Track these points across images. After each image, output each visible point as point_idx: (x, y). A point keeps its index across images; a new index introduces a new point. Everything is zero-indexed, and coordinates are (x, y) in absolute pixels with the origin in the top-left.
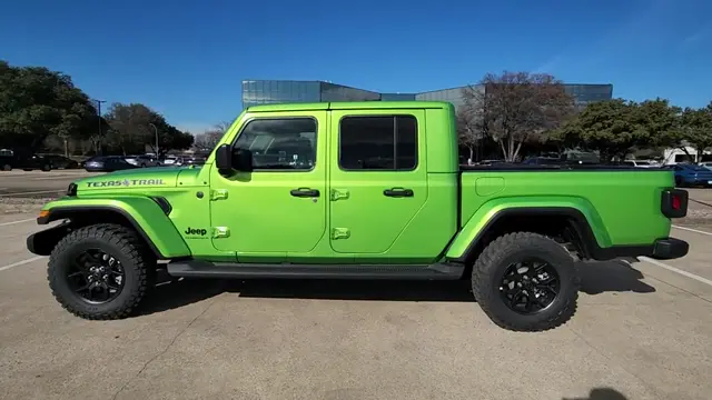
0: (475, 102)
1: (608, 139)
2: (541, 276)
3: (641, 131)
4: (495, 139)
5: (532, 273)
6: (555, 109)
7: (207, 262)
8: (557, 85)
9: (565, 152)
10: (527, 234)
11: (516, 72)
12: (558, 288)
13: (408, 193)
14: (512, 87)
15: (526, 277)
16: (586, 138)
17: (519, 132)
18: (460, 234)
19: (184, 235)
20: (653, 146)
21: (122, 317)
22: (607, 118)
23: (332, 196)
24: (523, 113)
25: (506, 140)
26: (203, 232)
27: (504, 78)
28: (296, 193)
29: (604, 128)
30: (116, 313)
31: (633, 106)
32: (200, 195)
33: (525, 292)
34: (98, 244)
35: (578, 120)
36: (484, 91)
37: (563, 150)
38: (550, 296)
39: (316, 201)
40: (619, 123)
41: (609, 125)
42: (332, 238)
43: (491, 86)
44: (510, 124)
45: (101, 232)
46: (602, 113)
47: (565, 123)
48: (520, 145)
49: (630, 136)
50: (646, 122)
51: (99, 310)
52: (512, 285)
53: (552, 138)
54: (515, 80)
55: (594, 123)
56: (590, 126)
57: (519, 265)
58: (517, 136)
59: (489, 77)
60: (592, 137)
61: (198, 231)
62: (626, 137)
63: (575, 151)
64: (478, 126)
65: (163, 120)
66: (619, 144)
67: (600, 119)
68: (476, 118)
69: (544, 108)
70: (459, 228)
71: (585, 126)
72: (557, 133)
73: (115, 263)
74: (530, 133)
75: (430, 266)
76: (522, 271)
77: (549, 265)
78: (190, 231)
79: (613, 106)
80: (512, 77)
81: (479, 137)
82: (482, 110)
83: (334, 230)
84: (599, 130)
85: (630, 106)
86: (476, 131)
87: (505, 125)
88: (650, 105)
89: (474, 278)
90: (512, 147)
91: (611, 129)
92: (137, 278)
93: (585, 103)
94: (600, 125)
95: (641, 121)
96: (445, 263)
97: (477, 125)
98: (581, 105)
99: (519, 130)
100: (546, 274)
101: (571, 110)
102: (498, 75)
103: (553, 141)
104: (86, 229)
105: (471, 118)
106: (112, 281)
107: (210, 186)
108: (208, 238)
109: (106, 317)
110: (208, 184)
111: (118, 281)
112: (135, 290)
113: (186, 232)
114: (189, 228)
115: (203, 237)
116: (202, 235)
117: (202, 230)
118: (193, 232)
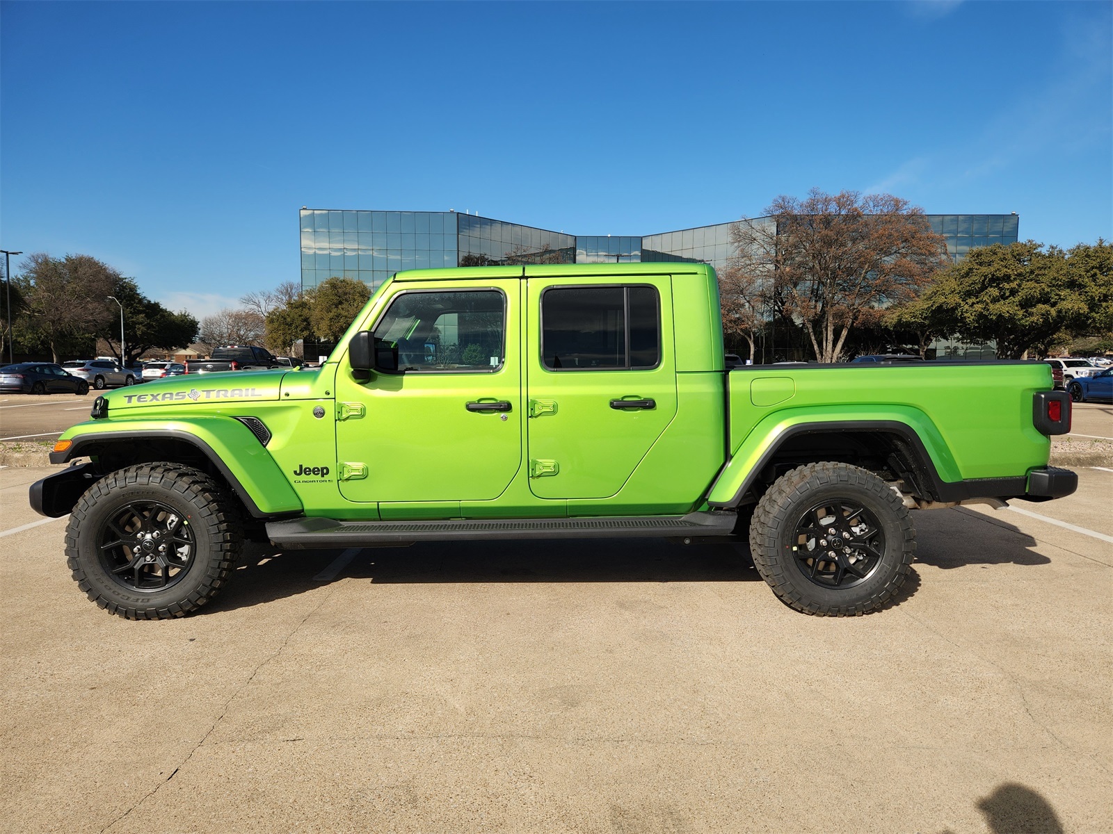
0: (757, 250)
1: (1012, 319)
2: (856, 530)
3: (1073, 303)
4: (798, 321)
5: (842, 524)
6: (909, 262)
7: (329, 519)
8: (914, 217)
9: (932, 346)
10: (830, 465)
11: (834, 193)
12: (881, 546)
13: (648, 404)
14: (827, 221)
15: (832, 531)
16: (970, 318)
17: (843, 307)
18: (730, 465)
19: (292, 478)
20: (1098, 330)
21: (188, 614)
22: (1007, 278)
23: (531, 410)
24: (850, 272)
25: (818, 323)
26: (324, 471)
27: (812, 205)
28: (475, 407)
29: (1004, 297)
30: (180, 606)
31: (1055, 256)
32: (320, 414)
33: (832, 554)
34: (153, 493)
35: (953, 284)
36: (774, 230)
37: (929, 340)
38: (872, 559)
39: (505, 419)
40: (1029, 288)
41: (1013, 292)
42: (532, 475)
43: (786, 220)
44: (825, 291)
45: (157, 475)
46: (997, 268)
47: (929, 290)
48: (844, 333)
49: (1053, 312)
50: (1081, 286)
51: (151, 602)
52: (811, 544)
53: (907, 318)
54: (833, 208)
55: (984, 288)
56: (976, 294)
57: (821, 512)
58: (839, 315)
59: (782, 204)
60: (981, 316)
61: (315, 471)
62: (1045, 315)
63: (952, 343)
64: (764, 298)
65: (133, 289)
66: (1033, 327)
67: (995, 280)
68: (760, 281)
69: (889, 261)
70: (728, 457)
71: (969, 294)
72: (916, 308)
73: (180, 524)
74: (865, 309)
75: (684, 517)
76: (826, 521)
77: (867, 511)
78: (302, 471)
79: (1018, 258)
80: (827, 201)
81: (767, 318)
82: (771, 267)
83: (535, 463)
84: (995, 300)
85: (1051, 255)
86: (761, 307)
87: (815, 294)
88: (1084, 254)
89: (752, 534)
90: (831, 337)
91: (1017, 299)
92: (217, 548)
93: (966, 249)
94: (995, 292)
95: (1072, 284)
96: (709, 512)
97: (763, 295)
98: (957, 254)
99: (842, 301)
100: (863, 526)
101: (940, 264)
102: (799, 198)
103: (908, 324)
104: (133, 468)
105: (750, 282)
106: (172, 555)
107: (335, 398)
108: (332, 481)
109: (164, 613)
110: (332, 395)
111: (182, 554)
112: (212, 568)
113: (295, 472)
114: (301, 466)
115: (323, 479)
116: (323, 476)
117: (323, 469)
118: (307, 471)
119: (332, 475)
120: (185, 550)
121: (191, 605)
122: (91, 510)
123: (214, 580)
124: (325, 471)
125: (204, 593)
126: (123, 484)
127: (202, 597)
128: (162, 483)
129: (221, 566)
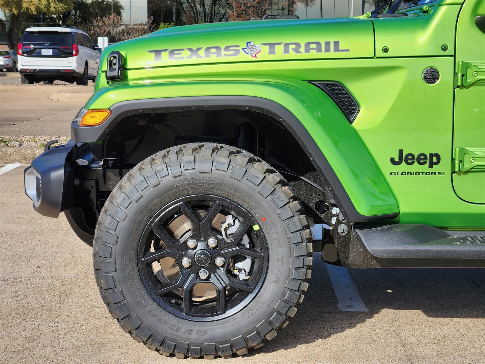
19: (386, 168)
26: (433, 160)
51: (210, 334)
61: (421, 159)
73: (247, 230)
78: (403, 158)
107: (454, 56)
108: (444, 174)
109: (224, 350)
110: (450, 51)
111: (240, 270)
112: (291, 290)
113: (393, 161)
114: (401, 152)
115: (431, 170)
116: (431, 166)
117: (431, 156)
118: (410, 159)
119: (445, 165)
120: (245, 264)
121: (259, 340)
122: (134, 206)
123: (291, 307)
124: (435, 159)
125: (277, 325)
126: (177, 171)
127: (273, 329)
128: (230, 171)
129: (301, 288)
